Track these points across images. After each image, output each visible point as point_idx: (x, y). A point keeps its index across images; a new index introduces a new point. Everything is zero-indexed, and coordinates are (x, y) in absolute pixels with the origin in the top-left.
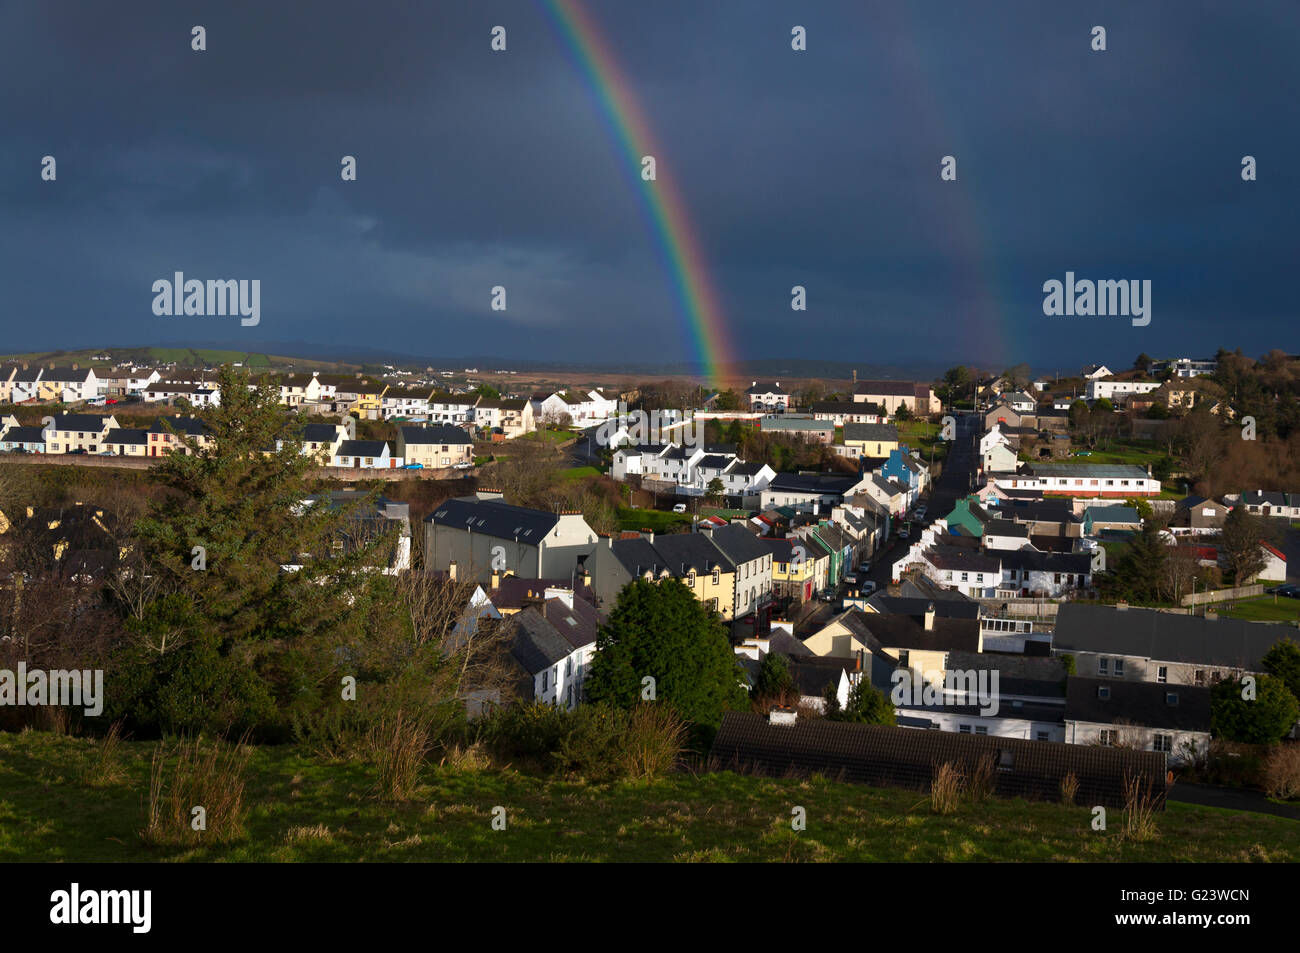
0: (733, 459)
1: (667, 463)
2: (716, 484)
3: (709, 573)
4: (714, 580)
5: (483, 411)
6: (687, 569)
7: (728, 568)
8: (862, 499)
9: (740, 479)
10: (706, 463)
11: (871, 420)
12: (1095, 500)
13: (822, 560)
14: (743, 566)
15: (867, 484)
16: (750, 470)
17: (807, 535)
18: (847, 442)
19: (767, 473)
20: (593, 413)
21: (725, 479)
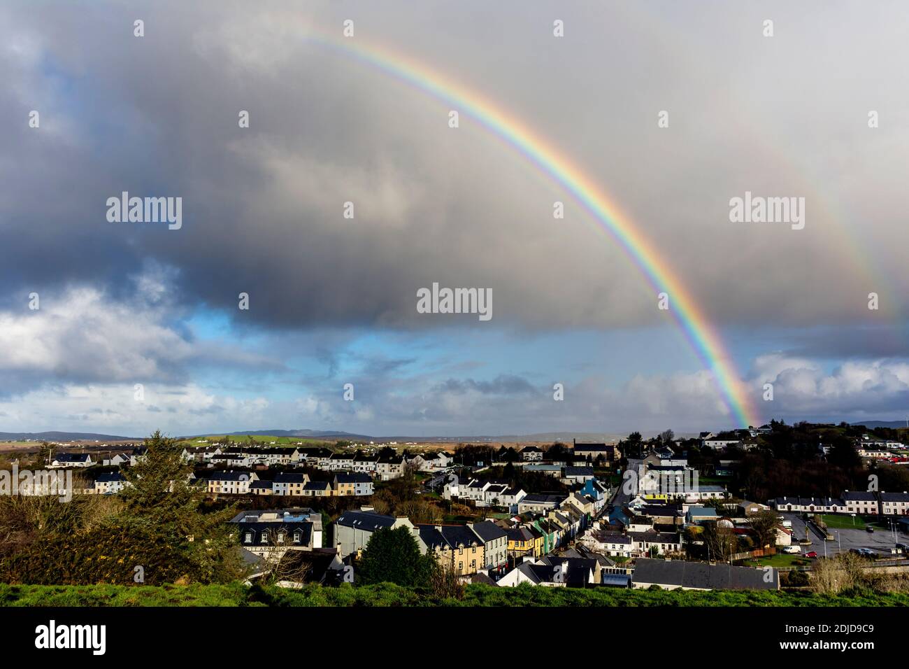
0: (504, 487)
1: (472, 490)
2: (495, 500)
3: (470, 547)
4: (473, 550)
5: (381, 465)
6: (458, 544)
7: (480, 544)
8: (570, 507)
9: (508, 497)
10: (490, 489)
11: (583, 464)
12: (697, 504)
13: (539, 539)
14: (489, 543)
15: (572, 499)
16: (513, 492)
17: (531, 525)
18: (567, 477)
19: (522, 494)
20: (440, 464)
21: (501, 498)
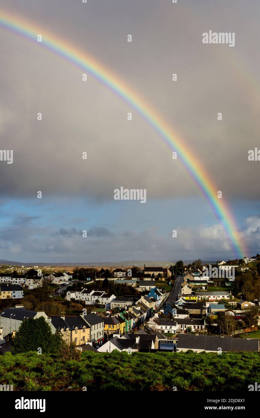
0: (103, 293)
1: (83, 295)
2: (97, 301)
3: (82, 329)
4: (83, 331)
5: (28, 280)
6: (75, 327)
7: (88, 327)
8: (141, 304)
9: (105, 299)
10: (94, 294)
11: (149, 279)
12: (214, 302)
13: (123, 324)
14: (93, 326)
15: (142, 300)
16: (108, 296)
17: (118, 315)
18: (140, 287)
19: (113, 297)
20: (65, 279)
21: (100, 299)
